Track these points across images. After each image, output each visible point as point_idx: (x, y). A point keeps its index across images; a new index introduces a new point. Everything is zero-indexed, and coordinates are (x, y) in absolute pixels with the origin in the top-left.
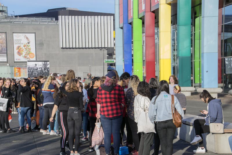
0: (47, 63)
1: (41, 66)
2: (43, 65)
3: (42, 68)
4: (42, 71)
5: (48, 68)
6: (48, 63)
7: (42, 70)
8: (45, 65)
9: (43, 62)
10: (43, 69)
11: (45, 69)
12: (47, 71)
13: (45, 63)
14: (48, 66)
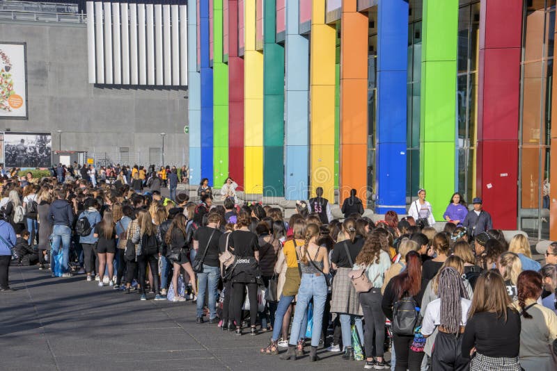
0: (45, 138)
1: (34, 145)
2: (39, 141)
3: (35, 149)
4: (36, 155)
5: (49, 148)
6: (49, 137)
7: (35, 151)
8: (42, 142)
9: (39, 136)
10: (38, 150)
11: (41, 151)
12: (46, 154)
13: (41, 138)
14: (49, 145)
